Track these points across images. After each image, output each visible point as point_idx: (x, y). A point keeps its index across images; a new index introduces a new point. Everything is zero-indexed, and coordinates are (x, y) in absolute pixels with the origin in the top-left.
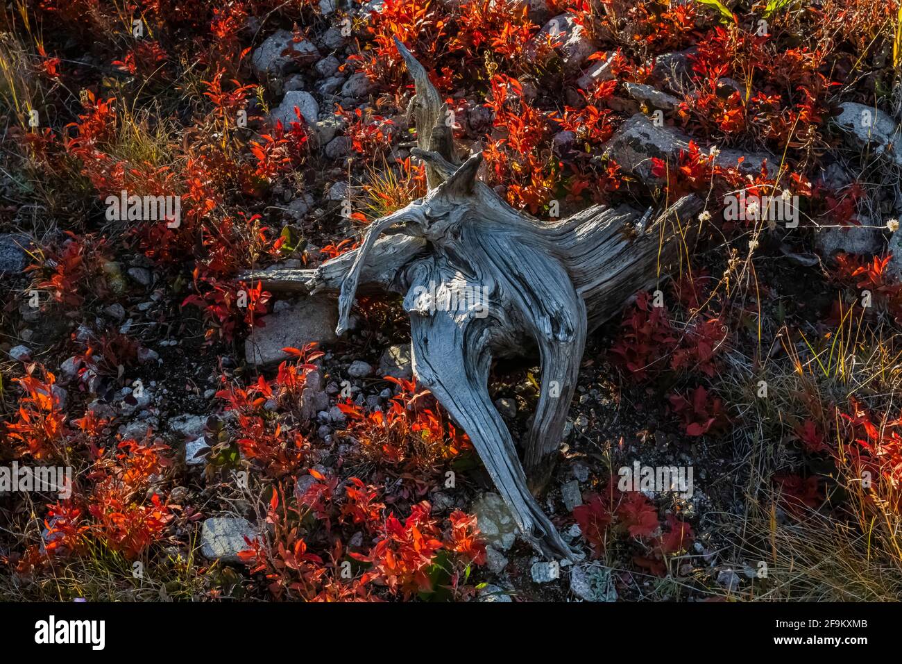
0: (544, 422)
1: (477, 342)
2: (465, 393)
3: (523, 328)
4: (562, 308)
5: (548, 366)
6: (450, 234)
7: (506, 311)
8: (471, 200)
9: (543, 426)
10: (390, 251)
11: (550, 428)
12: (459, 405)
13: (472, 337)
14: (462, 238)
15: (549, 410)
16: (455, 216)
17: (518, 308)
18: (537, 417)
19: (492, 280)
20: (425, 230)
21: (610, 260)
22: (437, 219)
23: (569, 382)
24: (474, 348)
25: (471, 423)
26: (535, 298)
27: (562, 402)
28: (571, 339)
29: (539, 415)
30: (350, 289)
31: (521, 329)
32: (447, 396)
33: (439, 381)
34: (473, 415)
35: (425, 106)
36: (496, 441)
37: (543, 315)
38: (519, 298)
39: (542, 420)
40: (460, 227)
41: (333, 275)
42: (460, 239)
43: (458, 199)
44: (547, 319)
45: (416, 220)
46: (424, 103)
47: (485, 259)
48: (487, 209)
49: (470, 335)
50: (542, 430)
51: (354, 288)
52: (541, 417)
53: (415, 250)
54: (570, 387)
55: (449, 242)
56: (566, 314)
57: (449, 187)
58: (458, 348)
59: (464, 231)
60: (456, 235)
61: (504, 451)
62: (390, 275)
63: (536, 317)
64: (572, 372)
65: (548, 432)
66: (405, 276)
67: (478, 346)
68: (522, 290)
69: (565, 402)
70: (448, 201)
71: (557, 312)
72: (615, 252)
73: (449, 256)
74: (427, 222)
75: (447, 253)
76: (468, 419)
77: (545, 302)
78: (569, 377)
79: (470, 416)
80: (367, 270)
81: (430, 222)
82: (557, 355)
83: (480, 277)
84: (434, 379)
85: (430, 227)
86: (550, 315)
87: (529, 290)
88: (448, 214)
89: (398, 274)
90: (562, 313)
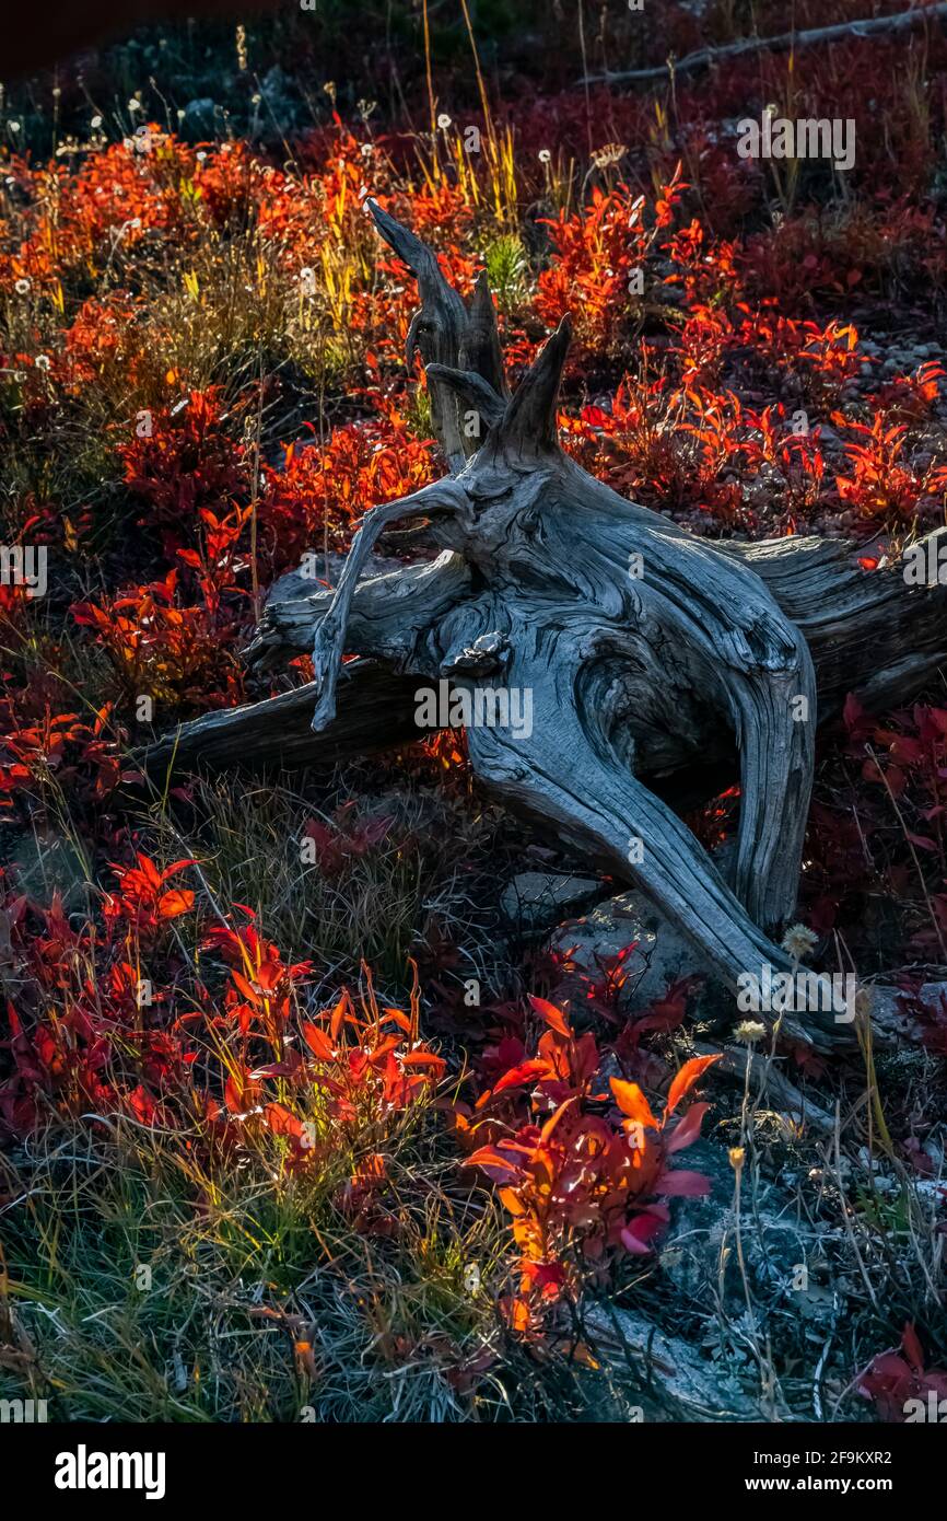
0: (761, 849)
1: (603, 697)
2: (595, 775)
3: (690, 680)
4: (766, 614)
5: (754, 731)
6: (518, 533)
7: (651, 645)
8: (552, 464)
9: (758, 858)
10: (402, 591)
11: (773, 862)
12: (586, 797)
13: (592, 692)
14: (544, 535)
15: (768, 822)
16: (526, 494)
17: (674, 629)
18: (744, 841)
19: (615, 591)
20: (469, 527)
21: (833, 591)
22: (489, 501)
23: (799, 762)
24: (598, 708)
25: (616, 821)
26: (708, 605)
27: (791, 809)
28: (793, 663)
29: (747, 838)
30: (332, 638)
31: (685, 683)
32: (558, 790)
33: (535, 768)
34: (618, 807)
35: (440, 326)
36: (673, 848)
37: (729, 629)
38: (675, 609)
39: (755, 847)
40: (537, 516)
41: (297, 620)
42: (538, 536)
43: (526, 459)
44: (738, 634)
45: (449, 501)
46: (437, 318)
47: (595, 560)
48: (583, 488)
49: (586, 688)
50: (757, 866)
51: (339, 635)
52: (752, 840)
53: (449, 588)
54: (804, 772)
55: (518, 552)
56: (773, 625)
57: (508, 428)
58: (566, 705)
59: (545, 522)
60: (529, 532)
61: (693, 864)
62: (407, 639)
63: (716, 635)
64: (803, 741)
65: (770, 873)
66: (437, 640)
67: (605, 706)
68: (679, 594)
69: (797, 807)
70: (507, 465)
71: (756, 622)
72: (840, 580)
73: (521, 579)
74: (471, 505)
75: (515, 575)
76: (610, 816)
77: (730, 609)
78: (798, 751)
79: (613, 811)
80: (360, 624)
81: (476, 509)
82: (768, 705)
83: (590, 594)
84: (526, 767)
85: (478, 519)
86: (743, 628)
87: (696, 595)
88: (509, 493)
89: (421, 637)
90: (766, 624)
